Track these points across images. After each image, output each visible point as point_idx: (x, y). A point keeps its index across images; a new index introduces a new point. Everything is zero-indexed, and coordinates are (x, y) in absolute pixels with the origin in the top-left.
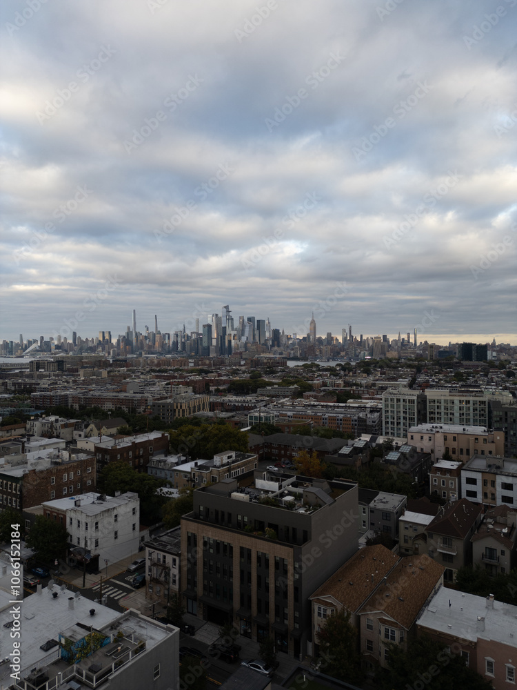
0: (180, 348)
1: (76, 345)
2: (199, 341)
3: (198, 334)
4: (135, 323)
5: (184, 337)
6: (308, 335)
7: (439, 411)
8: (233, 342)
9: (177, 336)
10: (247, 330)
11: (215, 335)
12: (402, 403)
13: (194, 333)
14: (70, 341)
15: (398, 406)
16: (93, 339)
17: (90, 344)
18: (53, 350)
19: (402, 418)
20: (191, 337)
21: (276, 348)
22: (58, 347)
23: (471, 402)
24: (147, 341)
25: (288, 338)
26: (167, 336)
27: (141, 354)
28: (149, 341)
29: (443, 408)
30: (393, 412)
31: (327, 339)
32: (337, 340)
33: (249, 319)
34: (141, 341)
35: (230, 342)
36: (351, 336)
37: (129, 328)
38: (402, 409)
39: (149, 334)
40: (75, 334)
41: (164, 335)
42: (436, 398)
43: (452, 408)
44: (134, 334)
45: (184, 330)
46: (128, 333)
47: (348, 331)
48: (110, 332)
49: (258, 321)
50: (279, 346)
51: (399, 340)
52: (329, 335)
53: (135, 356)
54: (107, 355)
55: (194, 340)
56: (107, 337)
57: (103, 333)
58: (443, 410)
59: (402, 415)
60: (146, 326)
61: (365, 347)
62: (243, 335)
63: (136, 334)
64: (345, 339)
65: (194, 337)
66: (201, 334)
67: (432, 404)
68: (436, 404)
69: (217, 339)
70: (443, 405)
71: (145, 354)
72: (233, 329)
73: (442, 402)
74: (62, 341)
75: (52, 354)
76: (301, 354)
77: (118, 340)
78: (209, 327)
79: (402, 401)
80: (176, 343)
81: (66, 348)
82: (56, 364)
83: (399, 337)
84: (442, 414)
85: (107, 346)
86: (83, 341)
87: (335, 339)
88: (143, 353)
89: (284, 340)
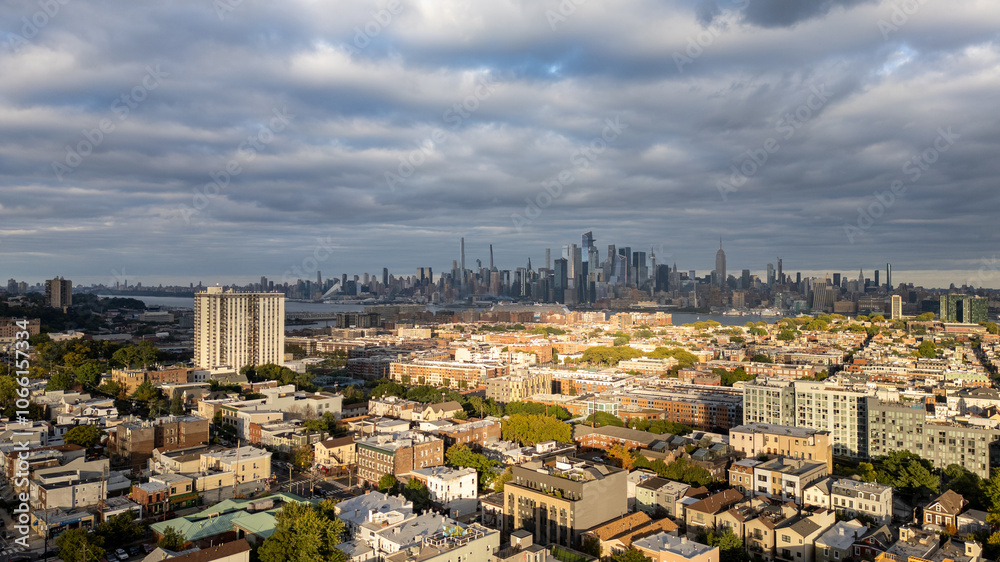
0: (523, 292)
1: (387, 286)
2: (550, 282)
3: (548, 271)
4: (463, 256)
5: (529, 276)
6: (712, 273)
7: (810, 406)
8: (597, 284)
9: (519, 274)
10: (618, 266)
11: (571, 273)
12: (765, 396)
13: (542, 270)
14: (380, 280)
15: (761, 400)
16: (409, 278)
17: (406, 286)
18: (359, 292)
19: (765, 413)
20: (539, 275)
21: (662, 293)
22: (364, 289)
23: (848, 398)
24: (480, 281)
25: (683, 277)
26: (505, 275)
27: (471, 299)
28: (482, 281)
29: (814, 403)
30: (754, 405)
31: (743, 278)
32: (758, 280)
33: (622, 251)
34: (472, 281)
35: (593, 284)
36: (782, 276)
37: (455, 263)
38: (765, 403)
39: (482, 271)
40: (386, 270)
41: (502, 273)
42: (806, 392)
43: (825, 404)
44: (462, 273)
45: (530, 265)
46: (454, 271)
47: (776, 267)
48: (430, 269)
49: (636, 254)
50: (666, 290)
51: (861, 280)
52: (746, 273)
53: (463, 302)
54: (427, 300)
55: (543, 281)
56: (427, 275)
57: (422, 269)
58: (814, 406)
59: (765, 409)
60: (478, 260)
61: (803, 292)
62: (612, 274)
63: (465, 273)
64: (771, 279)
65: (543, 275)
66: (552, 272)
67: (801, 398)
68: (806, 399)
69: (575, 279)
70: (814, 400)
71: (477, 299)
72: (597, 266)
73: (814, 396)
74: (370, 280)
75: (358, 298)
76: (699, 303)
77: (442, 280)
78: (564, 263)
79: (765, 393)
80: (517, 284)
81: (375, 290)
82: (369, 318)
83: (861, 276)
84: (814, 410)
85: (426, 288)
86: (396, 280)
87: (755, 278)
88: (474, 298)
89: (676, 281)
